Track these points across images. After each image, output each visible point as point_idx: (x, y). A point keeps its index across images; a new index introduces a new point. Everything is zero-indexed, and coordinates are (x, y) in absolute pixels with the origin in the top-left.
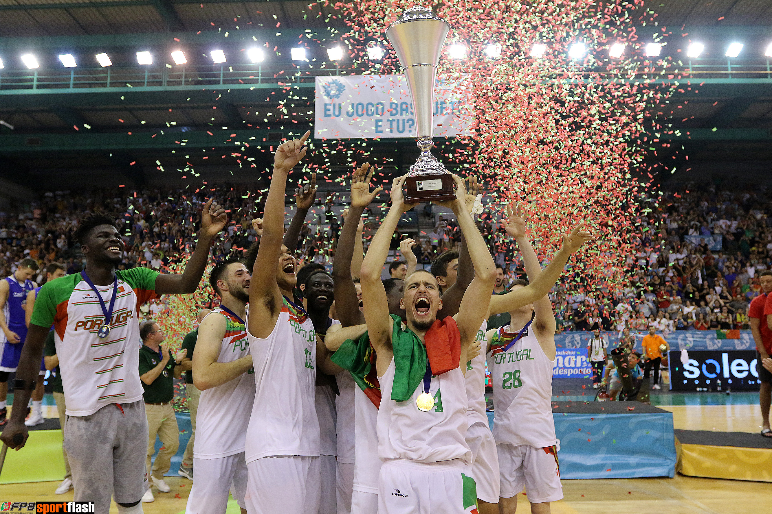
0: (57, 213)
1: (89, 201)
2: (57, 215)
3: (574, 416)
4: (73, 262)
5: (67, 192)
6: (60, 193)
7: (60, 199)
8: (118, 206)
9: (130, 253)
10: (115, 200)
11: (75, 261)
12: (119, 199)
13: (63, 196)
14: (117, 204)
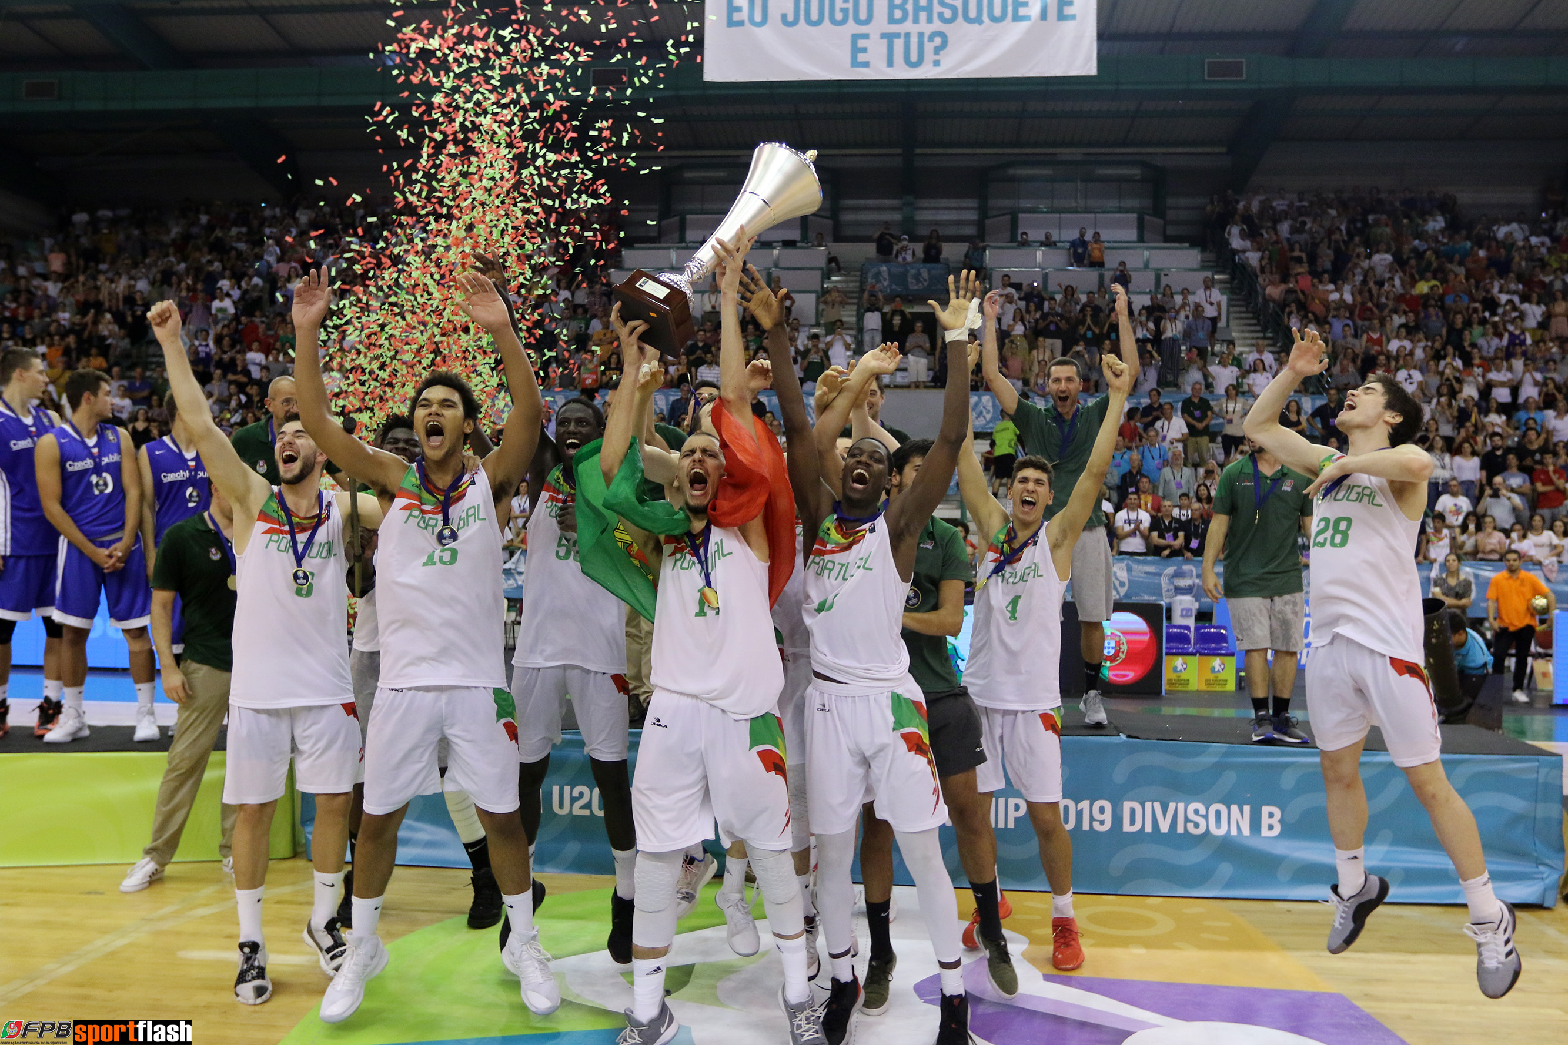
0: (104, 262)
1: (175, 231)
2: (103, 267)
3: (1295, 754)
4: (143, 378)
5: (123, 212)
6: (107, 213)
7: (105, 231)
8: (242, 246)
9: (271, 358)
10: (234, 231)
11: (148, 374)
12: (244, 230)
13: (114, 223)
14: (239, 240)
